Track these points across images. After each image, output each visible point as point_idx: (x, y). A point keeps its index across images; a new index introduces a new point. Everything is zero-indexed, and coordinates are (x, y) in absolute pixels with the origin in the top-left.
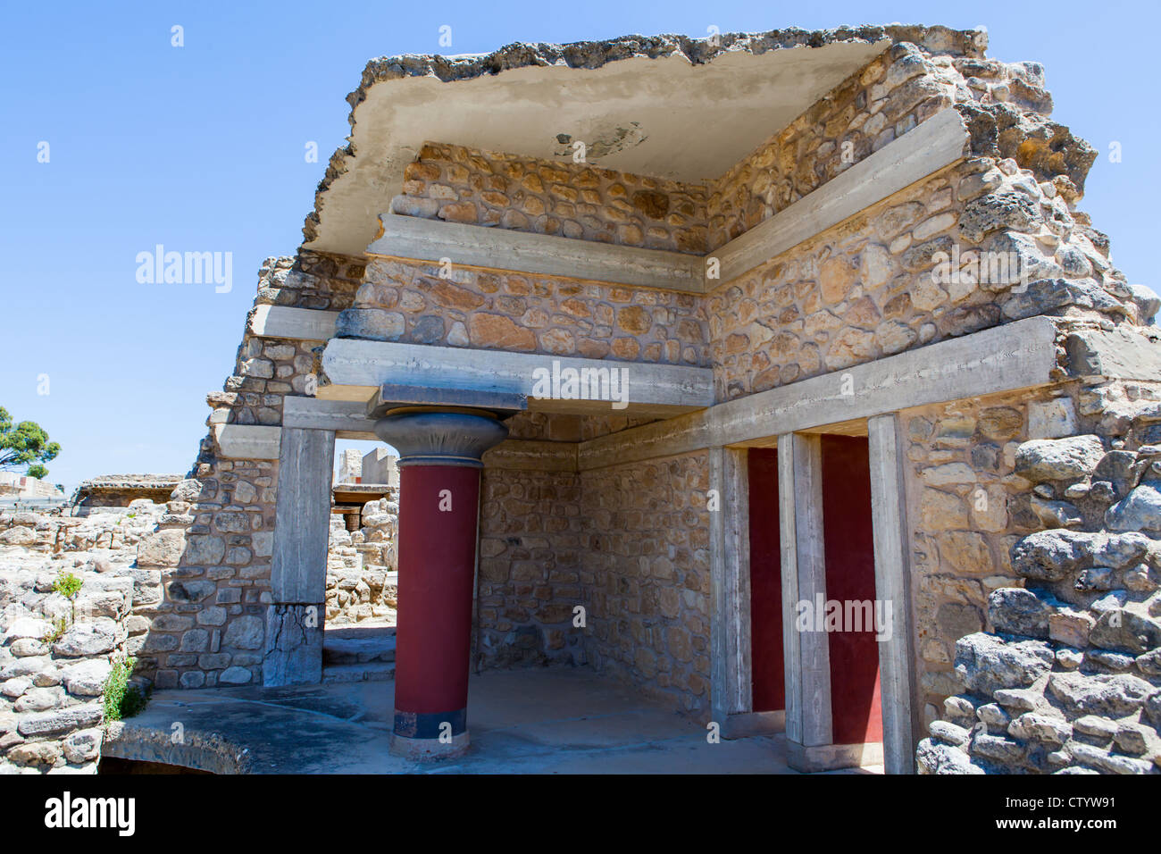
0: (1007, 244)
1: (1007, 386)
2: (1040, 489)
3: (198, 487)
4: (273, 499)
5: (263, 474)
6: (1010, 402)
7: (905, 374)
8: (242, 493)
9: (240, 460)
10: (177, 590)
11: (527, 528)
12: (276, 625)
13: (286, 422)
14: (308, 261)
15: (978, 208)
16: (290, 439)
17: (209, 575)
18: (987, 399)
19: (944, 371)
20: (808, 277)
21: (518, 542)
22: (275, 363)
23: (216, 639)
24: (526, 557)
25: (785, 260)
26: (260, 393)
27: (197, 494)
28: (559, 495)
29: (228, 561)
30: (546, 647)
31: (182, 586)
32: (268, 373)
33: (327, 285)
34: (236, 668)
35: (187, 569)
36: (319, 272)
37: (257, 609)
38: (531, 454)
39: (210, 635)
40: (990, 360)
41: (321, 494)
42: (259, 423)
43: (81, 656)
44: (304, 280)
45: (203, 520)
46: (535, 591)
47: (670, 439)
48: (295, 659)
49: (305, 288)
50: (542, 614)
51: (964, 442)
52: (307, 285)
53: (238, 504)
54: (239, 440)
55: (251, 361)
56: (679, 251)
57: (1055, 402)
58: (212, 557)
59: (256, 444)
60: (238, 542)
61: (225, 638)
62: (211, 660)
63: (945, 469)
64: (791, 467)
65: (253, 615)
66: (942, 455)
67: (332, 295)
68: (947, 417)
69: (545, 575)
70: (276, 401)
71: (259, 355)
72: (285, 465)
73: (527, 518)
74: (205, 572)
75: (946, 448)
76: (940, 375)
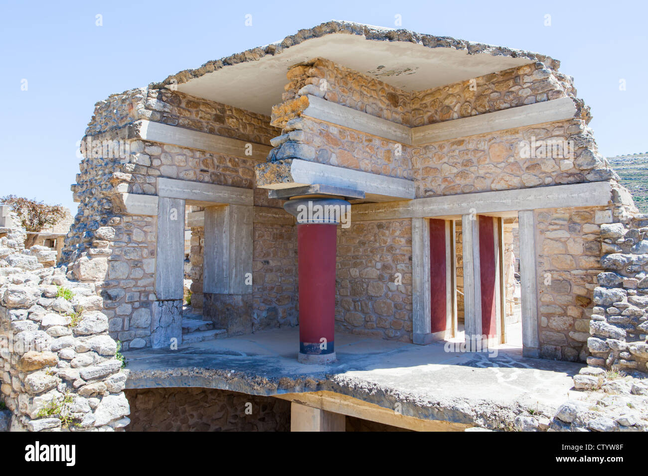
0: (589, 154)
1: (588, 205)
2: (606, 240)
3: (113, 231)
4: (154, 240)
5: (148, 224)
6: (587, 210)
7: (540, 196)
8: (137, 236)
9: (135, 216)
10: (105, 295)
11: (272, 255)
12: (159, 312)
13: (161, 193)
14: (166, 95)
15: (577, 138)
16: (163, 204)
17: (121, 285)
18: (577, 208)
19: (560, 197)
20: (482, 149)
21: (268, 262)
22: (151, 156)
23: (126, 323)
24: (271, 270)
25: (467, 139)
26: (144, 175)
27: (113, 236)
28: (285, 237)
29: (131, 277)
30: (279, 318)
31: (107, 292)
32: (148, 163)
33: (176, 111)
34: (138, 339)
35: (110, 282)
36: (171, 102)
37: (146, 304)
38: (274, 215)
39: (123, 321)
40: (582, 195)
41: (180, 236)
42: (144, 193)
43: (91, 334)
44: (164, 106)
45: (117, 252)
46: (275, 288)
47: (380, 212)
48: (169, 331)
49: (165, 112)
50: (278, 300)
51: (565, 223)
52: (166, 110)
53: (136, 242)
54: (137, 204)
55: (138, 155)
56: (402, 124)
57: (607, 211)
58: (123, 274)
59: (145, 206)
60: (136, 265)
61: (131, 321)
62: (125, 335)
63: (556, 232)
64: (470, 229)
65: (145, 308)
66: (555, 227)
67: (179, 117)
68: (557, 213)
69: (280, 280)
70: (153, 180)
71: (142, 151)
72: (161, 219)
73: (272, 250)
74: (119, 283)
75: (556, 224)
76: (558, 198)
